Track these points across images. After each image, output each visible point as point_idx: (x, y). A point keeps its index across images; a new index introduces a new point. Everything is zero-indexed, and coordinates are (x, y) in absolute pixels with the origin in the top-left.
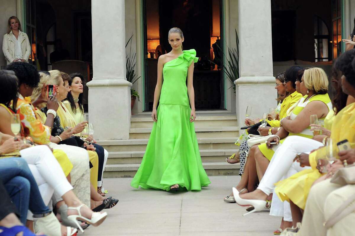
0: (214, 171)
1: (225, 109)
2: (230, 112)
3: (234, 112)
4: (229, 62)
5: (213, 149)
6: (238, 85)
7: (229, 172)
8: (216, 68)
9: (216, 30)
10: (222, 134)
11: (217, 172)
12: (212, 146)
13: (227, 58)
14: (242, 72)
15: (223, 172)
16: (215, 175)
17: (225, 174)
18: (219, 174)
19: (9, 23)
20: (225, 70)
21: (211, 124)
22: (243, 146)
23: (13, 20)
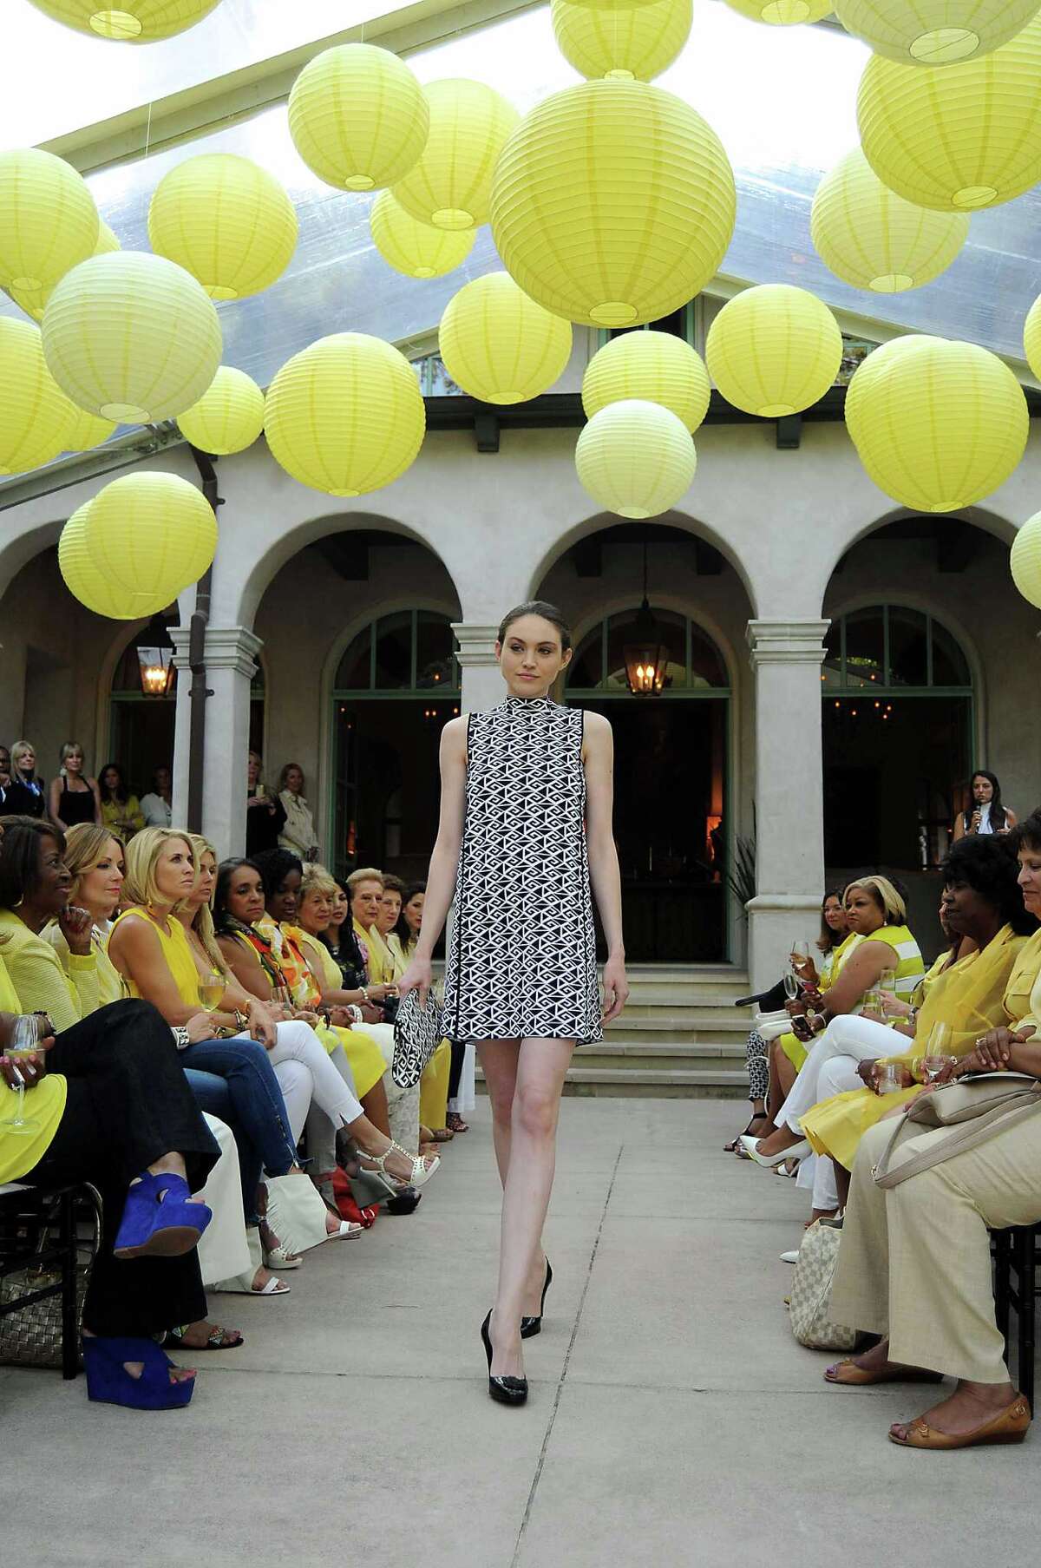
0: (697, 1089)
1: (729, 962)
2: (738, 967)
3: (745, 969)
4: (738, 865)
5: (697, 1042)
6: (753, 912)
7: (727, 1092)
8: (716, 880)
9: (717, 804)
10: (719, 1012)
11: (704, 1091)
12: (695, 1037)
13: (735, 857)
14: (761, 885)
15: (715, 1091)
16: (700, 1097)
17: (721, 1096)
18: (708, 1096)
19: (284, 776)
20: (731, 882)
21: (697, 990)
22: (754, 1039)
23: (293, 772)
